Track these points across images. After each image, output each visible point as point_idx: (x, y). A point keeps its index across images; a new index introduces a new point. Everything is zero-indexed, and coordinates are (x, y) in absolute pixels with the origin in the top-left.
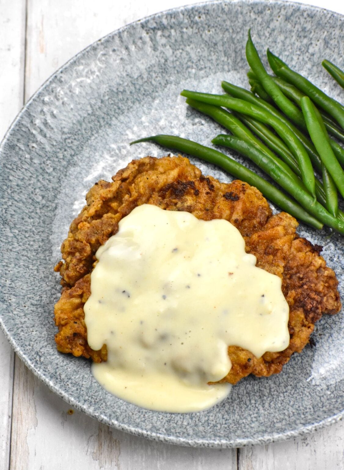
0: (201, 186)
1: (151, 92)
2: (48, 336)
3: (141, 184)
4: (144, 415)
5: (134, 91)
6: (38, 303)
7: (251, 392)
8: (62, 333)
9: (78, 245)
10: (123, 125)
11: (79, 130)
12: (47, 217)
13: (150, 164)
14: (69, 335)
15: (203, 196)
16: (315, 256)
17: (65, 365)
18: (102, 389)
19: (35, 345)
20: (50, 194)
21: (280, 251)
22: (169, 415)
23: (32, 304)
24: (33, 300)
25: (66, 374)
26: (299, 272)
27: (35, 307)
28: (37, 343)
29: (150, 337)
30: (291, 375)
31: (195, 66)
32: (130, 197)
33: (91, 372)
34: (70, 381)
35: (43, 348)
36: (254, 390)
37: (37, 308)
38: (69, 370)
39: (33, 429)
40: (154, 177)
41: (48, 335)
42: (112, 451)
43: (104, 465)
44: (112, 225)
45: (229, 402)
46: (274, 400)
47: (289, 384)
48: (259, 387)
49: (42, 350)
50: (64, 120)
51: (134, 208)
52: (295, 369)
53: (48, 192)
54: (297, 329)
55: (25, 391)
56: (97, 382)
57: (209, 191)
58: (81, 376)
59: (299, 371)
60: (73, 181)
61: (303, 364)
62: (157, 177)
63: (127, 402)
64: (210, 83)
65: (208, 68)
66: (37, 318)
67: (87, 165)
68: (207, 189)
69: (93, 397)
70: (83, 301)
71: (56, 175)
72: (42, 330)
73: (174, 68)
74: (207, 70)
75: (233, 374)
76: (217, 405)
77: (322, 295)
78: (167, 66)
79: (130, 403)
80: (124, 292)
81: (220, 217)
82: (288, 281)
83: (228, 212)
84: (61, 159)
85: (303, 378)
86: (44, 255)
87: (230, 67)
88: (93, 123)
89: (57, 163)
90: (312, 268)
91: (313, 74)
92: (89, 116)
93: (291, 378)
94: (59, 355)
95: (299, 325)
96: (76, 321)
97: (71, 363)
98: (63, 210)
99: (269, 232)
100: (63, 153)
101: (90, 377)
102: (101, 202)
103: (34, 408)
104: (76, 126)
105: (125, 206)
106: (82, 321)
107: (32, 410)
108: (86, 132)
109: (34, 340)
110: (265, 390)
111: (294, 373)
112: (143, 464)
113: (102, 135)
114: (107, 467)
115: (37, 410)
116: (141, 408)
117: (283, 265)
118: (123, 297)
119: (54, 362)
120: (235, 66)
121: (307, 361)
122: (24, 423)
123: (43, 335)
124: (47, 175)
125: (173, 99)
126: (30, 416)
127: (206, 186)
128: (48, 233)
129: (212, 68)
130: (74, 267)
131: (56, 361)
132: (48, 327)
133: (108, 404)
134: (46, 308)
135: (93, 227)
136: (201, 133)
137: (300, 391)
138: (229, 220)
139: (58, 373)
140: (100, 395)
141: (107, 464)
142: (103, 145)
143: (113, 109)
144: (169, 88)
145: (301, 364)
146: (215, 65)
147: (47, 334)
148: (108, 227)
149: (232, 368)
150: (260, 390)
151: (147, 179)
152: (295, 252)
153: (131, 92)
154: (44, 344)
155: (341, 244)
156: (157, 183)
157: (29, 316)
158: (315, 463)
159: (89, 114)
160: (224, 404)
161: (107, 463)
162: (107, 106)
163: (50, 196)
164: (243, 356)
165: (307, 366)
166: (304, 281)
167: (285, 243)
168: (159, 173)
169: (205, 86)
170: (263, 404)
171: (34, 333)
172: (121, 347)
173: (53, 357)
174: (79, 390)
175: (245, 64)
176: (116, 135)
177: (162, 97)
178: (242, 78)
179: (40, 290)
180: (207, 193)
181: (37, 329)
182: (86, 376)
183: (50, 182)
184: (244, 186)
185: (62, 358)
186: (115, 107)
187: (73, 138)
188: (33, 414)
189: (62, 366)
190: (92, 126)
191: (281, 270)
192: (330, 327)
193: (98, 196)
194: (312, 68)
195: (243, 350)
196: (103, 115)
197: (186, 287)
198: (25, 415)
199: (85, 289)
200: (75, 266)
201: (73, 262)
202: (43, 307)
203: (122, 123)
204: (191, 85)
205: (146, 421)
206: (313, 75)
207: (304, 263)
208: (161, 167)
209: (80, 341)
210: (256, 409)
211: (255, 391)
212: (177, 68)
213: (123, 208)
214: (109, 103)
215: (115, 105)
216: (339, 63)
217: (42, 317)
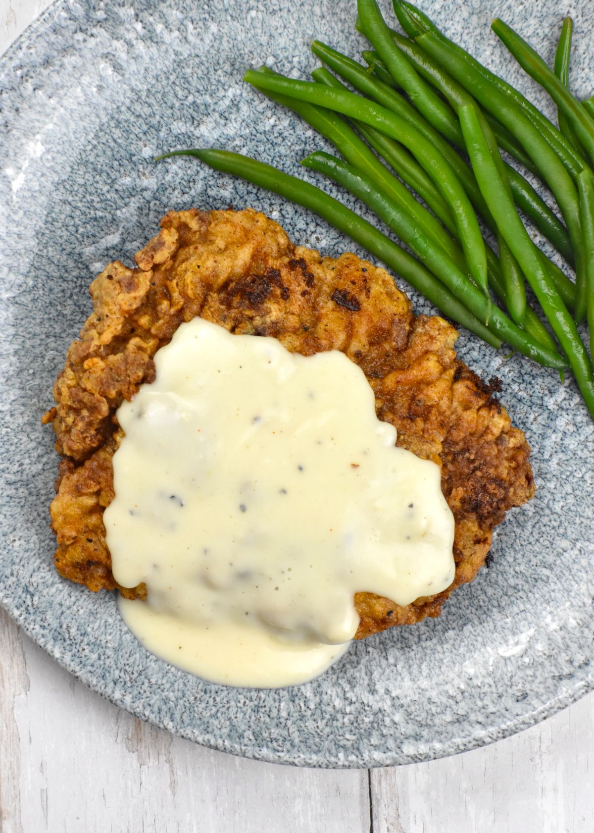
0: (292, 278)
1: (186, 56)
2: (40, 543)
3: (189, 278)
4: (215, 700)
5: (156, 56)
6: (18, 478)
7: (388, 641)
8: (67, 556)
9: (86, 398)
10: (141, 120)
11: (65, 134)
12: (20, 304)
13: (200, 231)
14: (80, 561)
15: (297, 302)
16: (493, 416)
17: (75, 603)
18: (140, 645)
19: (21, 572)
20: (21, 260)
21: (434, 411)
22: (254, 694)
23: (9, 483)
24: (9, 473)
25: (77, 624)
26: (468, 450)
27: (13, 487)
28: (23, 566)
29: (221, 575)
30: (453, 609)
31: (262, 8)
32: (171, 305)
33: (117, 609)
34: (86, 640)
35: (35, 574)
36: (393, 637)
37: (17, 489)
38: (81, 612)
39: (23, 696)
40: (210, 263)
41: (41, 541)
42: (159, 735)
43: (147, 760)
44: (144, 364)
45: (351, 662)
46: (428, 658)
47: (450, 626)
48: (401, 632)
49: (33, 580)
50: (38, 121)
51: (178, 326)
52: (459, 597)
53: (19, 257)
54: (466, 553)
55: (4, 626)
56: (129, 631)
57: (307, 288)
58: (103, 621)
59: (467, 603)
60: (59, 232)
61: (473, 590)
62: (215, 262)
63: (183, 672)
64: (290, 40)
65: (286, 10)
66: (19, 510)
67: (81, 201)
68: (303, 284)
69: (127, 668)
70: (102, 503)
71: (30, 223)
72: (29, 533)
73: (226, 10)
74: (284, 13)
75: (362, 631)
76: (332, 668)
77: (507, 485)
78: (213, 8)
79: (189, 673)
80: (173, 497)
81: (330, 348)
82: (450, 467)
83: (342, 337)
84: (35, 191)
85: (473, 616)
86: (19, 380)
87: (324, 9)
88: (87, 120)
89: (29, 200)
90: (490, 437)
91: (471, 28)
92: (80, 108)
93: (454, 614)
94: (61, 582)
95: (470, 543)
96: (90, 538)
97: (84, 597)
98: (46, 290)
99: (415, 373)
100: (38, 180)
101: (117, 622)
102: (122, 319)
103: (21, 657)
104: (58, 128)
105: (163, 324)
106: (102, 539)
107: (18, 659)
108: (76, 138)
109: (18, 560)
110: (411, 637)
111: (458, 605)
112: (212, 758)
113: (104, 141)
114: (151, 764)
115: (27, 661)
116: (207, 683)
117: (442, 439)
118: (172, 507)
119: (55, 603)
120: (333, 7)
121: (479, 584)
122: (7, 684)
123: (32, 545)
124: (15, 225)
125: (225, 69)
126: (16, 670)
127: (300, 277)
128: (24, 336)
129: (292, 10)
130: (81, 436)
131: (58, 599)
132: (39, 525)
133: (153, 681)
134: (32, 485)
135: (111, 369)
136: (279, 140)
137: (470, 642)
138: (344, 350)
139: (64, 626)
140: (137, 662)
141: (151, 760)
142: (107, 161)
143: (121, 91)
144: (219, 49)
145: (469, 589)
146: (298, 5)
147: (37, 542)
148: (137, 368)
149: (361, 624)
150: (402, 637)
151: (199, 267)
152: (460, 410)
153: (151, 59)
154: (36, 564)
155: (529, 364)
156: (216, 276)
157: (5, 508)
158: (495, 758)
159: (79, 104)
160: (344, 666)
161: (151, 756)
162: (111, 87)
163: (22, 264)
164: (380, 609)
165: (479, 592)
166: (477, 464)
167: (444, 392)
168: (217, 249)
169: (282, 45)
170: (410, 667)
171: (17, 543)
172: (170, 588)
173: (53, 590)
174: (103, 657)
175: (350, 4)
176: (130, 140)
177: (207, 65)
178: (346, 31)
179: (18, 450)
180: (304, 294)
181: (21, 534)
182: (110, 620)
183: (21, 238)
184: (366, 274)
185: (67, 587)
186: (125, 87)
187: (55, 150)
188: (20, 667)
189: (69, 608)
190: (85, 124)
191: (437, 448)
192: (515, 520)
193: (115, 308)
194: (469, 17)
195: (379, 597)
196: (104, 103)
197: (280, 492)
198: (8, 668)
199: (103, 485)
200: (82, 433)
201: (78, 428)
202: (27, 485)
203: (139, 116)
204: (257, 42)
205: (219, 715)
206: (471, 30)
207: (476, 430)
208: (219, 238)
209: (100, 572)
210: (399, 678)
211: (395, 639)
212: (230, 12)
213: (161, 326)
214: (114, 81)
215: (125, 83)
216: (517, 13)
217: (26, 507)
